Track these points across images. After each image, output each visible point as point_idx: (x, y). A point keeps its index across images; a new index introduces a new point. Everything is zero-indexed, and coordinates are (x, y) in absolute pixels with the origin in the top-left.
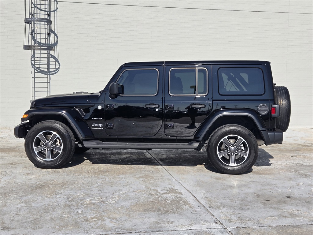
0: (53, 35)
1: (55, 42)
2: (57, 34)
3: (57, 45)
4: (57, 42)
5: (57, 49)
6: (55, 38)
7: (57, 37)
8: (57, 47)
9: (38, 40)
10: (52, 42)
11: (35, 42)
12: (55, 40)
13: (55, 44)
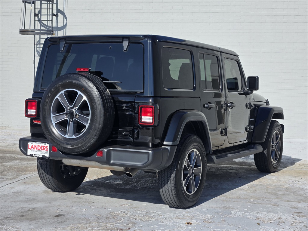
0: (60, 16)
1: (64, 24)
2: (66, 14)
3: (66, 28)
4: (66, 24)
6: (64, 20)
7: (66, 18)
8: (66, 31)
10: (60, 25)
11: (42, 25)
12: (64, 22)
13: (64, 27)
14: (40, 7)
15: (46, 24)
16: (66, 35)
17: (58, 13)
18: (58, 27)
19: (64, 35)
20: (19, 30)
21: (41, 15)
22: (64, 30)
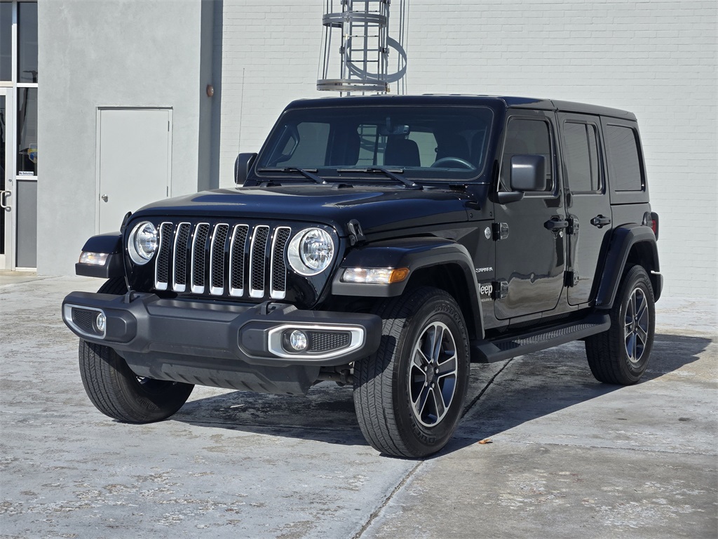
0: (393, 52)
1: (401, 69)
2: (404, 48)
3: (404, 76)
4: (404, 69)
5: (405, 86)
6: (401, 59)
7: (405, 56)
8: (404, 83)
9: (360, 66)
10: (392, 70)
11: (353, 71)
12: (401, 64)
13: (400, 74)
14: (363, 35)
15: (362, 69)
16: (405, 94)
17: (389, 47)
18: (388, 74)
19: (401, 94)
20: (316, 83)
21: (351, 50)
22: (401, 80)
